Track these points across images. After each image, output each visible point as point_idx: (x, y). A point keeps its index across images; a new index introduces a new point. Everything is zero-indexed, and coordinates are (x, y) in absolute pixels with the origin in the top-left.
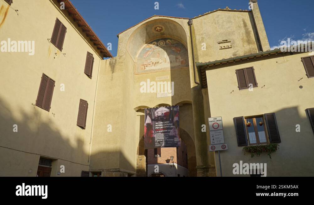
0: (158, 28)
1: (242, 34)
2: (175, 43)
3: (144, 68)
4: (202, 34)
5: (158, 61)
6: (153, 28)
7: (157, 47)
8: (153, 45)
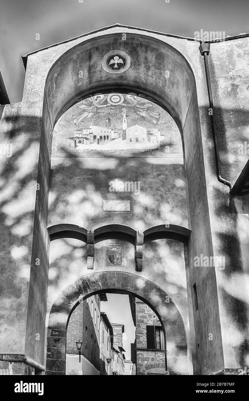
3: (73, 144)
7: (105, 106)
8: (96, 100)
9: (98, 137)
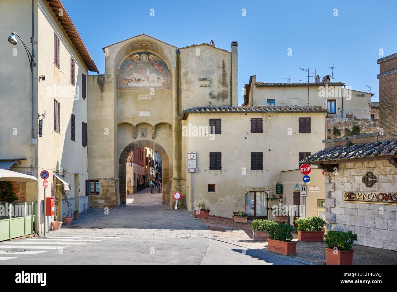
0: (144, 44)
1: (220, 75)
2: (158, 60)
3: (126, 83)
4: (187, 68)
5: (140, 78)
6: (139, 44)
7: (140, 62)
8: (136, 58)
9: (137, 80)
